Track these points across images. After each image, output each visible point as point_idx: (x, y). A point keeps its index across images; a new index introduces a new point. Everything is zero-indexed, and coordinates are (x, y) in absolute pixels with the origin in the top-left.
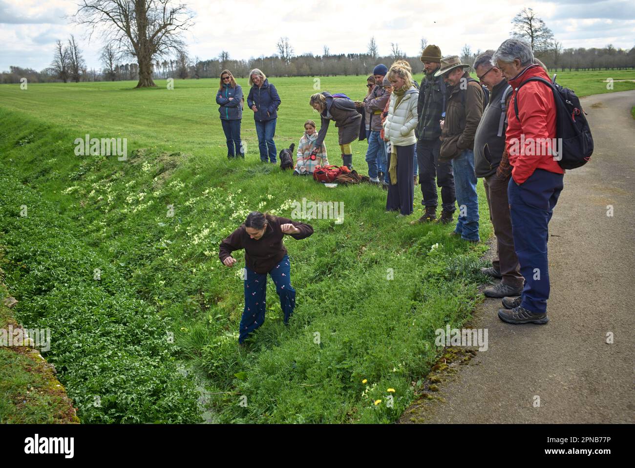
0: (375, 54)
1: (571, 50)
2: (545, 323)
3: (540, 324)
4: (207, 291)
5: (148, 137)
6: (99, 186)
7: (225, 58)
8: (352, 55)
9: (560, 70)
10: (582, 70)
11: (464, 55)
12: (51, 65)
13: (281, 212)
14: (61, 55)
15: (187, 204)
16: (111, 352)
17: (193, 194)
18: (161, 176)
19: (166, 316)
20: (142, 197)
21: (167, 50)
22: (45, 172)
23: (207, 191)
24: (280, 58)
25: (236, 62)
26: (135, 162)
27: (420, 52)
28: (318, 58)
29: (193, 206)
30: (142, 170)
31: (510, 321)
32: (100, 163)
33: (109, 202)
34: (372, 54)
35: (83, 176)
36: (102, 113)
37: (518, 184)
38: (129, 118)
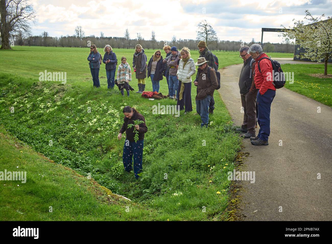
0: (128, 38)
1: (223, 41)
2: (268, 145)
3: (266, 145)
4: (104, 145)
6: (19, 100)
7: (45, 36)
8: (116, 38)
9: (219, 51)
10: (228, 51)
11: (173, 41)
15: (79, 108)
17: (81, 103)
18: (57, 95)
19: (87, 156)
20: (50, 105)
21: (18, 29)
23: (89, 102)
24: (76, 37)
25: (52, 38)
26: (38, 88)
27: (151, 38)
28: (97, 38)
29: (83, 109)
30: (44, 92)
31: (256, 144)
32: (14, 89)
33: (28, 108)
34: (127, 38)
35: (6, 95)
37: (261, 95)
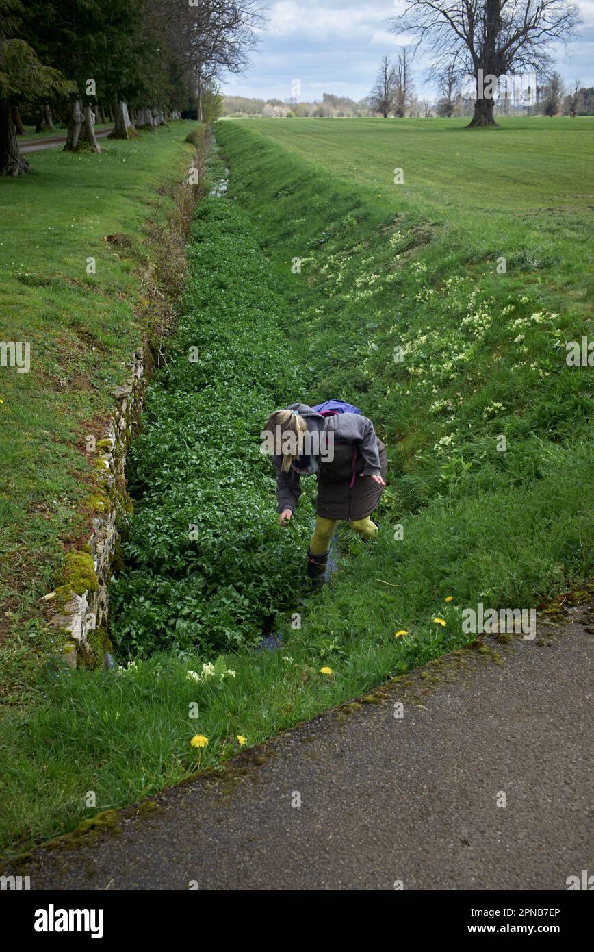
5: (429, 196)
6: (335, 261)
12: (372, 92)
13: (530, 324)
14: (386, 78)
15: (419, 296)
16: (233, 480)
18: (406, 253)
20: (373, 281)
21: (522, 69)
22: (287, 235)
23: (450, 281)
26: (387, 230)
29: (424, 301)
30: (389, 242)
32: (348, 228)
33: (337, 283)
35: (323, 245)
36: (395, 160)
38: (426, 169)
